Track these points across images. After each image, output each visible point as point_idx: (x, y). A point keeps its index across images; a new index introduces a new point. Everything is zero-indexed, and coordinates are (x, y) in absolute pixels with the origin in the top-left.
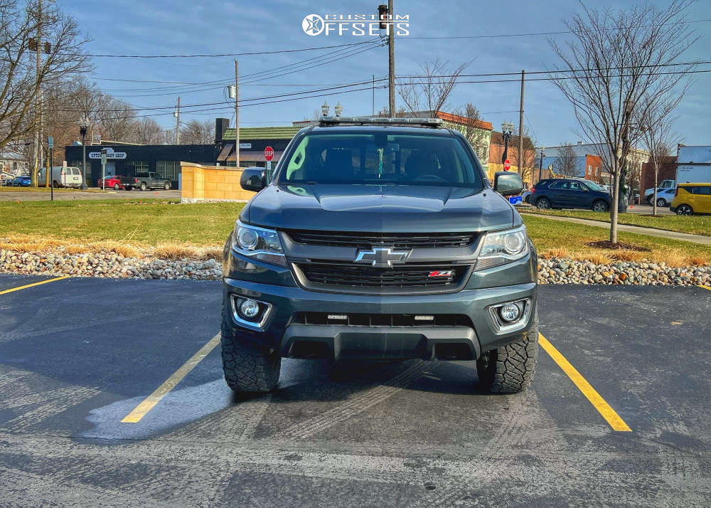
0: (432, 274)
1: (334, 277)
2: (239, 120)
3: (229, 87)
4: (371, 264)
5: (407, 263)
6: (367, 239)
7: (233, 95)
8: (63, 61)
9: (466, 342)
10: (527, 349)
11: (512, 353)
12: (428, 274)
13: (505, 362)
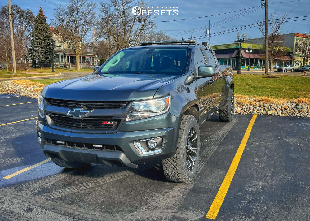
0: (104, 123)
1: (62, 122)
2: (210, 43)
3: (207, 30)
4: (73, 117)
5: (90, 117)
6: (75, 104)
7: (208, 33)
8: (147, 25)
9: (118, 160)
10: (177, 162)
11: (169, 164)
12: (102, 123)
13: (166, 168)
